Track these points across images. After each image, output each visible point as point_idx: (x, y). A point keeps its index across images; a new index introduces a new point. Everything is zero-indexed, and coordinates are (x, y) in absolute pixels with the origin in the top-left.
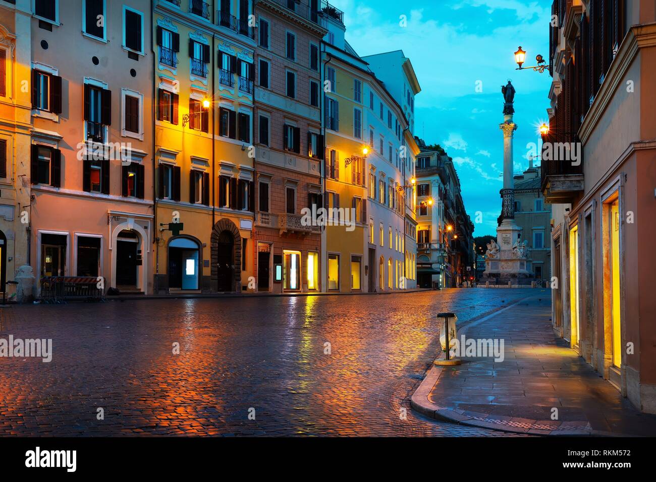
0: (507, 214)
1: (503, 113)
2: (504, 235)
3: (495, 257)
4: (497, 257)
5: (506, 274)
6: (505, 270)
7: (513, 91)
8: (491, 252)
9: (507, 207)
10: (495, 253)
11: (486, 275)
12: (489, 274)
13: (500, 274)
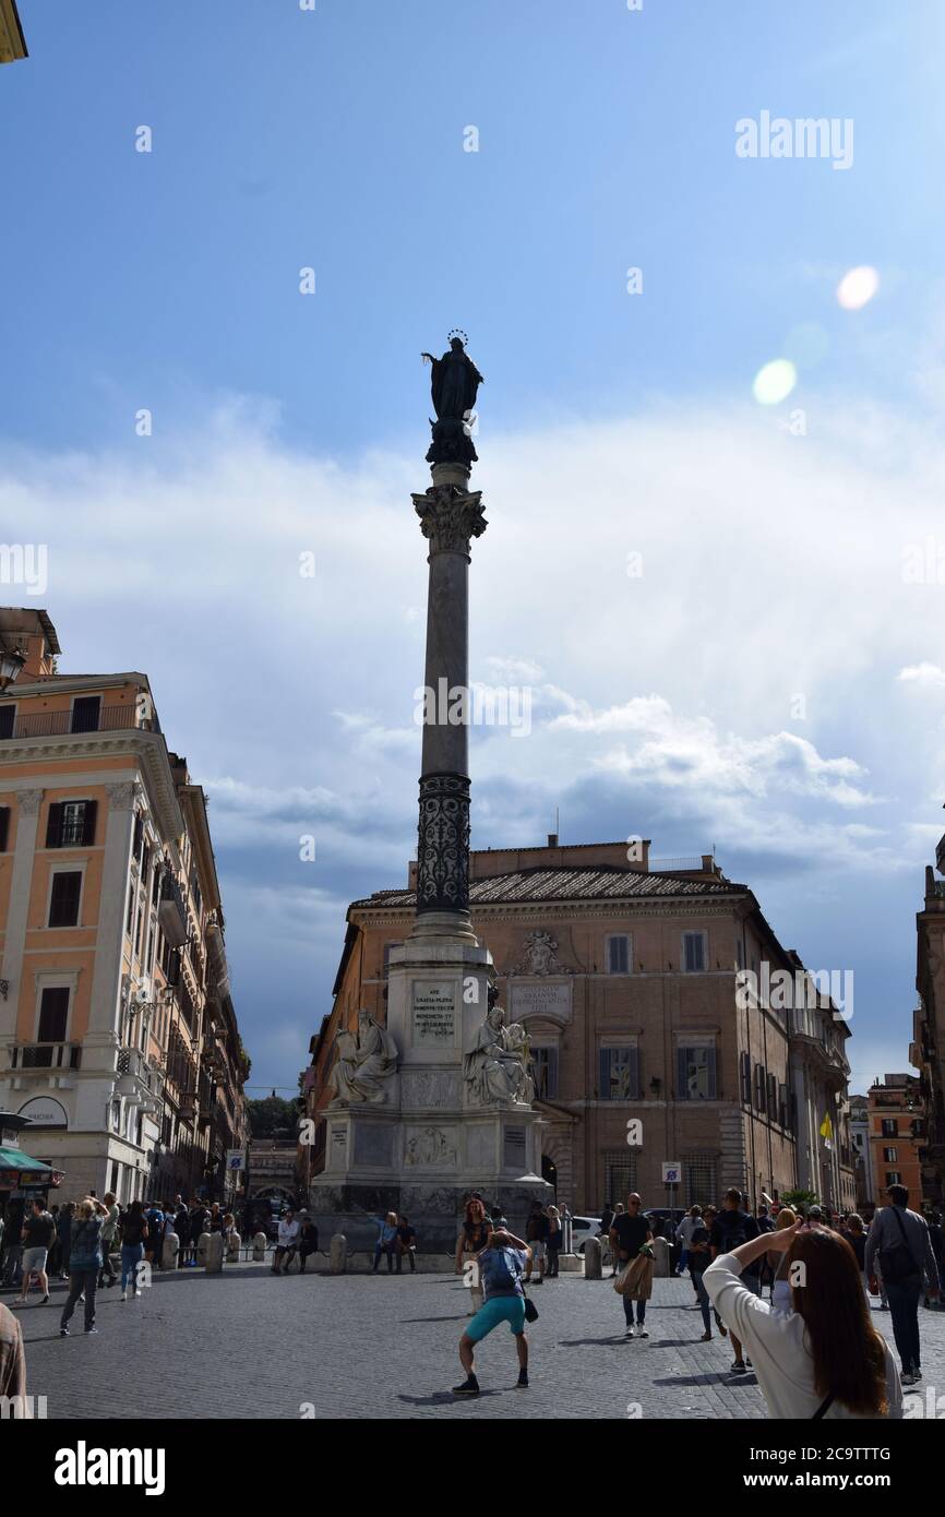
0: (440, 889)
1: (429, 459)
2: (423, 990)
3: (379, 1098)
4: (385, 1101)
5: (427, 1189)
6: (423, 1168)
7: (473, 378)
8: (358, 1074)
9: (440, 857)
10: (376, 1078)
11: (329, 1193)
12: (346, 1189)
13: (397, 1190)
